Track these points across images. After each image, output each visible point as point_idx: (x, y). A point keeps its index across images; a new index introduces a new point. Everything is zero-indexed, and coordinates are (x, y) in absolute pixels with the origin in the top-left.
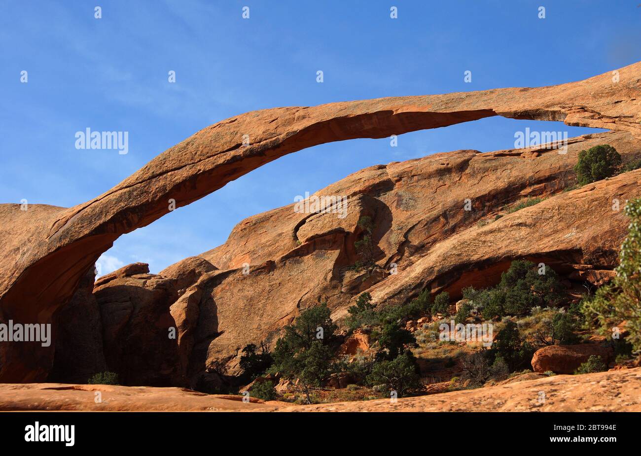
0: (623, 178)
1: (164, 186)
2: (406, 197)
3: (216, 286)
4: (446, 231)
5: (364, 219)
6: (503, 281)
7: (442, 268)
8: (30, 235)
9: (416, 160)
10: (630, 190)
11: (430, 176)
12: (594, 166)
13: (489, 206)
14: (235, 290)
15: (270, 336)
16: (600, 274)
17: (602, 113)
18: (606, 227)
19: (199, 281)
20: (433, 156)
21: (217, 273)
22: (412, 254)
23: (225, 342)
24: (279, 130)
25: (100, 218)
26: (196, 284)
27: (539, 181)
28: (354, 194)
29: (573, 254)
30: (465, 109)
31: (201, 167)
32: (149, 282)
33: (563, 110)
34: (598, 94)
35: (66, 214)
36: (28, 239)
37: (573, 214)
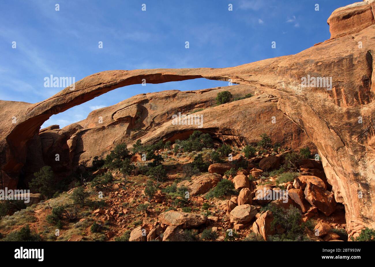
0: (234, 103)
1: (71, 97)
2: (153, 105)
3: (83, 134)
4: (168, 119)
5: (138, 113)
6: (191, 138)
7: (168, 132)
8: (18, 113)
9: (157, 92)
10: (237, 108)
11: (162, 98)
12: (223, 98)
13: (184, 110)
14: (90, 136)
15: (103, 153)
16: (225, 137)
17: (245, 79)
18: (228, 120)
19: (77, 132)
20: (164, 92)
21: (83, 129)
22: (155, 126)
23: (86, 155)
24: (117, 79)
25: (46, 108)
26: (76, 133)
27: (202, 103)
28: (135, 104)
29: (215, 129)
30: (190, 75)
31: (86, 91)
32: (59, 132)
33: (229, 77)
34: (243, 72)
35: (32, 106)
36: (18, 115)
37: (216, 115)
